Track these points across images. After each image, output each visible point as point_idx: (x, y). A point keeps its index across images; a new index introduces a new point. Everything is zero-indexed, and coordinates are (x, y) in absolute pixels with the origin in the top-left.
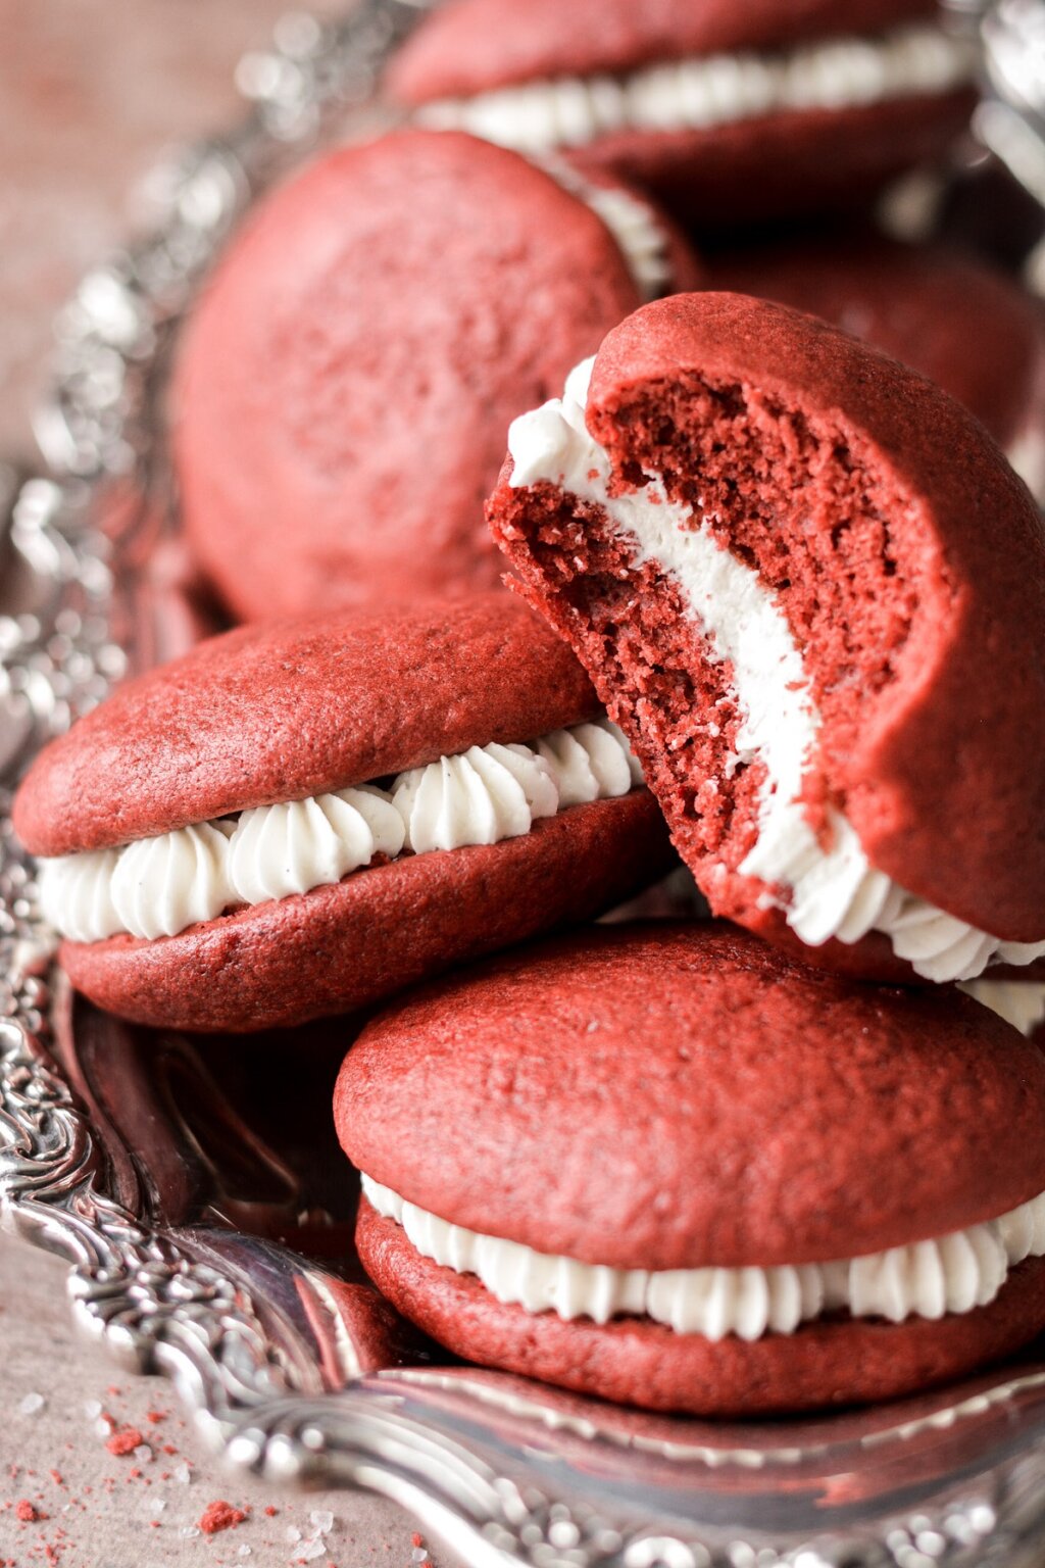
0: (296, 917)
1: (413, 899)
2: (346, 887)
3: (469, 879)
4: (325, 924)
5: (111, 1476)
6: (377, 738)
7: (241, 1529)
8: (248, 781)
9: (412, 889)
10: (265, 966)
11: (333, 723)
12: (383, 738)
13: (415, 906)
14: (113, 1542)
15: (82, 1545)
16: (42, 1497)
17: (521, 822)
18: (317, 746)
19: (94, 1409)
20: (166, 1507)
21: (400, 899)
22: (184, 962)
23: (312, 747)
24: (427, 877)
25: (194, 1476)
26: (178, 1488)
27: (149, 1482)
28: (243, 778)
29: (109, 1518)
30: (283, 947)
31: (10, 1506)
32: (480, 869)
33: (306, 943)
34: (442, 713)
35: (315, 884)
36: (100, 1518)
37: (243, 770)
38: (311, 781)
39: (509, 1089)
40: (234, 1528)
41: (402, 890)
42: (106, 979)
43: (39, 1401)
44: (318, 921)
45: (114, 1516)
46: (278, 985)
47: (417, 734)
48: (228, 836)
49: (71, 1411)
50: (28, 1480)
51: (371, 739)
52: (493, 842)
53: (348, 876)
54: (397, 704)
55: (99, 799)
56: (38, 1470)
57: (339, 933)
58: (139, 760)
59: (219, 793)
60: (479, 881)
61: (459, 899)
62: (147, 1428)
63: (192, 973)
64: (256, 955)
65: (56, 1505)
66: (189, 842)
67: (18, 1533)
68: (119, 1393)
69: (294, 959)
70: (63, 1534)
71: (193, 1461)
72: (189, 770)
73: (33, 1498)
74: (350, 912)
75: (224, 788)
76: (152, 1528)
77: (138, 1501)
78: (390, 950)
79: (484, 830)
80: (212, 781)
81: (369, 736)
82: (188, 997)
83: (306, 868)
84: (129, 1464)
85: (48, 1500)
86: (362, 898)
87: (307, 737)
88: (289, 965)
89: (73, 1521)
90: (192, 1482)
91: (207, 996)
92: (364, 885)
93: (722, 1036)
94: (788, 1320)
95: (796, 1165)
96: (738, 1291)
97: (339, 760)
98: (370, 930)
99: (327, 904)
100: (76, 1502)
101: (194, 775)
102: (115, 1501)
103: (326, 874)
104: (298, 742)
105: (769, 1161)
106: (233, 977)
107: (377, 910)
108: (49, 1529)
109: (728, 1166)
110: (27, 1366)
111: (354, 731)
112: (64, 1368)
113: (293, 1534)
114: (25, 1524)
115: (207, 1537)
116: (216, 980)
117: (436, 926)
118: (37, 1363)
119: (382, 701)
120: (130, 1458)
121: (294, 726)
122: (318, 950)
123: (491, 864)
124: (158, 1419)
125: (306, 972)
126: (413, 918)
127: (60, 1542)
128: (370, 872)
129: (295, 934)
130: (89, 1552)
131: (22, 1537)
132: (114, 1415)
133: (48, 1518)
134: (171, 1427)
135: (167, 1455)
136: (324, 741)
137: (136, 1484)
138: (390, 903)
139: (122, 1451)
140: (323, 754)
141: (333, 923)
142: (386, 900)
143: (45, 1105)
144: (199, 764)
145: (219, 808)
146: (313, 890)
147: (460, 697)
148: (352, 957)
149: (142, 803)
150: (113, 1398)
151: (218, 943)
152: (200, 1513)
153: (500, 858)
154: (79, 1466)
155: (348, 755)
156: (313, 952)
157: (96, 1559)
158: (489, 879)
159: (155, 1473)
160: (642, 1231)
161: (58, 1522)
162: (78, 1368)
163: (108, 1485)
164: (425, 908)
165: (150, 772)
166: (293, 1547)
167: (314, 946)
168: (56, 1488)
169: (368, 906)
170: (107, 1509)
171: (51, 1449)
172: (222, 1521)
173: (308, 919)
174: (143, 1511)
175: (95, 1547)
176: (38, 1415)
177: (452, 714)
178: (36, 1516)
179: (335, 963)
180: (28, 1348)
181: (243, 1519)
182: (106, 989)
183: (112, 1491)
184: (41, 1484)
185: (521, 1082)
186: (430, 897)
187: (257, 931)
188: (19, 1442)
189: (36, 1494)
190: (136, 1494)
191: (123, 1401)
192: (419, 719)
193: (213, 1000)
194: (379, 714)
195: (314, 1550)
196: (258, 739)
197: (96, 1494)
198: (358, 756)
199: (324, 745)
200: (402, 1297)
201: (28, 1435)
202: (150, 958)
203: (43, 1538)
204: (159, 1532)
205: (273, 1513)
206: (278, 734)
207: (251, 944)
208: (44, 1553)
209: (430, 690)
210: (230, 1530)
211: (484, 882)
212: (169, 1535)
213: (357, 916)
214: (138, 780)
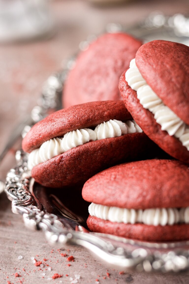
0: (74, 151)
1: (97, 147)
2: (84, 145)
3: (109, 143)
4: (80, 152)
5: (35, 269)
6: (90, 117)
7: (61, 278)
8: (65, 126)
9: (97, 145)
10: (68, 162)
11: (82, 114)
12: (92, 117)
13: (98, 148)
14: (34, 280)
15: (28, 281)
16: (20, 273)
17: (120, 133)
18: (78, 118)
19: (33, 258)
20: (46, 275)
21: (95, 147)
22: (52, 163)
23: (77, 118)
24: (100, 143)
25: (52, 270)
26: (48, 272)
27: (43, 271)
28: (64, 125)
29: (34, 276)
30: (71, 157)
31: (14, 274)
32: (111, 141)
33: (76, 156)
34: (104, 113)
35: (78, 145)
36: (32, 276)
37: (64, 124)
38: (77, 125)
39: (115, 178)
40: (59, 278)
41: (95, 145)
42: (38, 170)
43: (22, 257)
44: (78, 152)
45: (35, 276)
46: (71, 167)
47: (99, 116)
48: (62, 139)
49: (28, 259)
50: (18, 270)
51: (89, 117)
52: (114, 137)
53: (84, 144)
54: (95, 111)
55: (37, 134)
56: (20, 269)
57: (82, 154)
58: (44, 125)
59: (59, 128)
60: (111, 144)
61: (107, 147)
62: (43, 262)
63: (54, 165)
64: (66, 159)
65: (23, 274)
66: (54, 141)
67: (15, 279)
68: (38, 256)
69: (74, 160)
70: (24, 279)
71: (52, 267)
72: (54, 125)
73: (19, 273)
74: (85, 150)
75: (60, 128)
76: (42, 278)
77: (40, 274)
78: (93, 159)
79: (112, 135)
80: (58, 126)
81: (89, 116)
82: (53, 171)
83: (76, 142)
84: (39, 268)
85: (22, 273)
86: (87, 147)
87: (77, 117)
88: (73, 161)
89: (26, 277)
90: (51, 271)
91: (57, 171)
92: (88, 145)
93: (159, 167)
94: (172, 221)
95: (172, 187)
96: (161, 214)
97: (83, 121)
98: (89, 154)
99: (80, 148)
100: (27, 274)
101: (55, 126)
102: (35, 274)
103: (80, 143)
104: (75, 118)
105: (167, 186)
106: (62, 165)
107: (90, 149)
108: (21, 279)
109: (158, 187)
110: (20, 252)
111: (86, 115)
112: (27, 252)
113: (71, 279)
114: (16, 277)
115: (53, 280)
116: (59, 166)
117: (102, 153)
118: (22, 251)
119: (92, 110)
120: (39, 267)
121: (74, 115)
122: (78, 158)
123: (113, 141)
124: (46, 260)
125: (76, 163)
126: (97, 151)
127: (23, 280)
128: (89, 143)
129: (74, 155)
130: (29, 282)
131: (16, 279)
132: (37, 260)
133: (21, 276)
134: (48, 262)
135: (47, 266)
136: (80, 117)
137: (40, 271)
138: (93, 148)
139: (37, 265)
140: (80, 120)
141: (81, 152)
142: (92, 147)
143: (25, 195)
144: (55, 124)
145: (59, 132)
146: (77, 146)
147: (107, 110)
148: (85, 160)
149: (45, 133)
150: (37, 257)
151: (59, 158)
152: (53, 275)
153: (115, 139)
154: (29, 268)
155: (85, 120)
156: (77, 159)
157: (30, 283)
158: (113, 144)
159: (44, 269)
160: (140, 200)
161: (23, 277)
162: (31, 252)
163: (34, 271)
164: (100, 149)
165: (46, 127)
166: (71, 281)
167: (78, 157)
168: (23, 271)
169: (88, 149)
170: (33, 275)
171: (23, 265)
172: (57, 277)
173: (76, 151)
174: (41, 275)
175: (30, 281)
176: (21, 260)
177: (106, 113)
178: (18, 276)
179: (82, 161)
180: (21, 249)
181: (61, 277)
182: (38, 173)
183: (35, 272)
184: (21, 271)
185: (118, 177)
186: (101, 147)
187: (66, 155)
188: (17, 264)
189: (19, 272)
190: (40, 273)
191: (39, 257)
192: (99, 113)
193: (58, 172)
194: (91, 113)
195: (75, 281)
196: (67, 118)
197: (31, 273)
198: (86, 120)
199: (80, 118)
200: (94, 227)
201: (19, 263)
202: (46, 164)
203: (20, 280)
204: (44, 279)
205: (67, 276)
206: (71, 117)
207: (65, 157)
208: (20, 282)
209: (101, 109)
210: (58, 279)
211: (112, 144)
212: (45, 279)
213: (86, 151)
214: (44, 129)
